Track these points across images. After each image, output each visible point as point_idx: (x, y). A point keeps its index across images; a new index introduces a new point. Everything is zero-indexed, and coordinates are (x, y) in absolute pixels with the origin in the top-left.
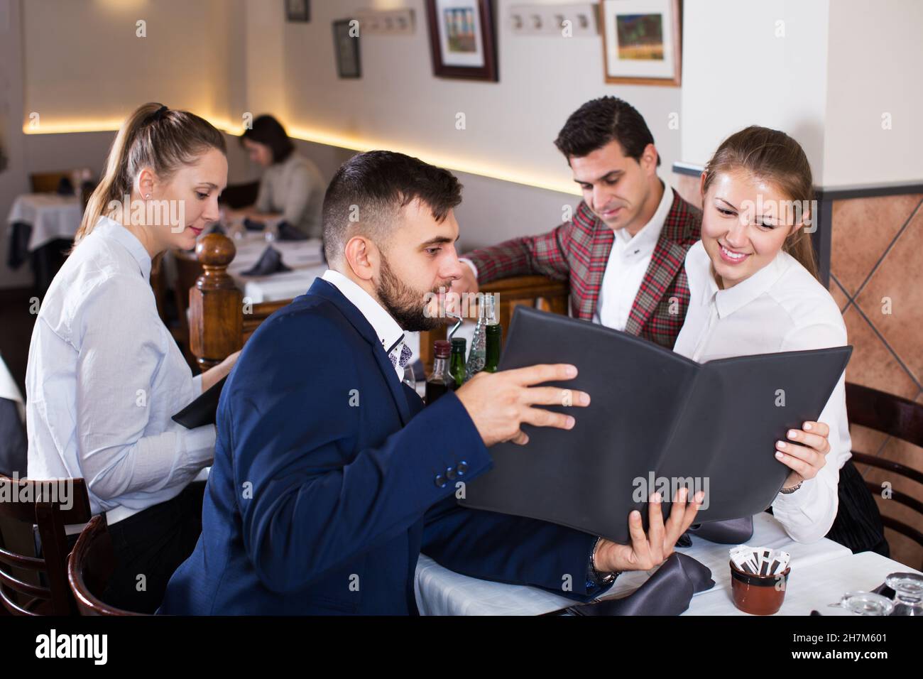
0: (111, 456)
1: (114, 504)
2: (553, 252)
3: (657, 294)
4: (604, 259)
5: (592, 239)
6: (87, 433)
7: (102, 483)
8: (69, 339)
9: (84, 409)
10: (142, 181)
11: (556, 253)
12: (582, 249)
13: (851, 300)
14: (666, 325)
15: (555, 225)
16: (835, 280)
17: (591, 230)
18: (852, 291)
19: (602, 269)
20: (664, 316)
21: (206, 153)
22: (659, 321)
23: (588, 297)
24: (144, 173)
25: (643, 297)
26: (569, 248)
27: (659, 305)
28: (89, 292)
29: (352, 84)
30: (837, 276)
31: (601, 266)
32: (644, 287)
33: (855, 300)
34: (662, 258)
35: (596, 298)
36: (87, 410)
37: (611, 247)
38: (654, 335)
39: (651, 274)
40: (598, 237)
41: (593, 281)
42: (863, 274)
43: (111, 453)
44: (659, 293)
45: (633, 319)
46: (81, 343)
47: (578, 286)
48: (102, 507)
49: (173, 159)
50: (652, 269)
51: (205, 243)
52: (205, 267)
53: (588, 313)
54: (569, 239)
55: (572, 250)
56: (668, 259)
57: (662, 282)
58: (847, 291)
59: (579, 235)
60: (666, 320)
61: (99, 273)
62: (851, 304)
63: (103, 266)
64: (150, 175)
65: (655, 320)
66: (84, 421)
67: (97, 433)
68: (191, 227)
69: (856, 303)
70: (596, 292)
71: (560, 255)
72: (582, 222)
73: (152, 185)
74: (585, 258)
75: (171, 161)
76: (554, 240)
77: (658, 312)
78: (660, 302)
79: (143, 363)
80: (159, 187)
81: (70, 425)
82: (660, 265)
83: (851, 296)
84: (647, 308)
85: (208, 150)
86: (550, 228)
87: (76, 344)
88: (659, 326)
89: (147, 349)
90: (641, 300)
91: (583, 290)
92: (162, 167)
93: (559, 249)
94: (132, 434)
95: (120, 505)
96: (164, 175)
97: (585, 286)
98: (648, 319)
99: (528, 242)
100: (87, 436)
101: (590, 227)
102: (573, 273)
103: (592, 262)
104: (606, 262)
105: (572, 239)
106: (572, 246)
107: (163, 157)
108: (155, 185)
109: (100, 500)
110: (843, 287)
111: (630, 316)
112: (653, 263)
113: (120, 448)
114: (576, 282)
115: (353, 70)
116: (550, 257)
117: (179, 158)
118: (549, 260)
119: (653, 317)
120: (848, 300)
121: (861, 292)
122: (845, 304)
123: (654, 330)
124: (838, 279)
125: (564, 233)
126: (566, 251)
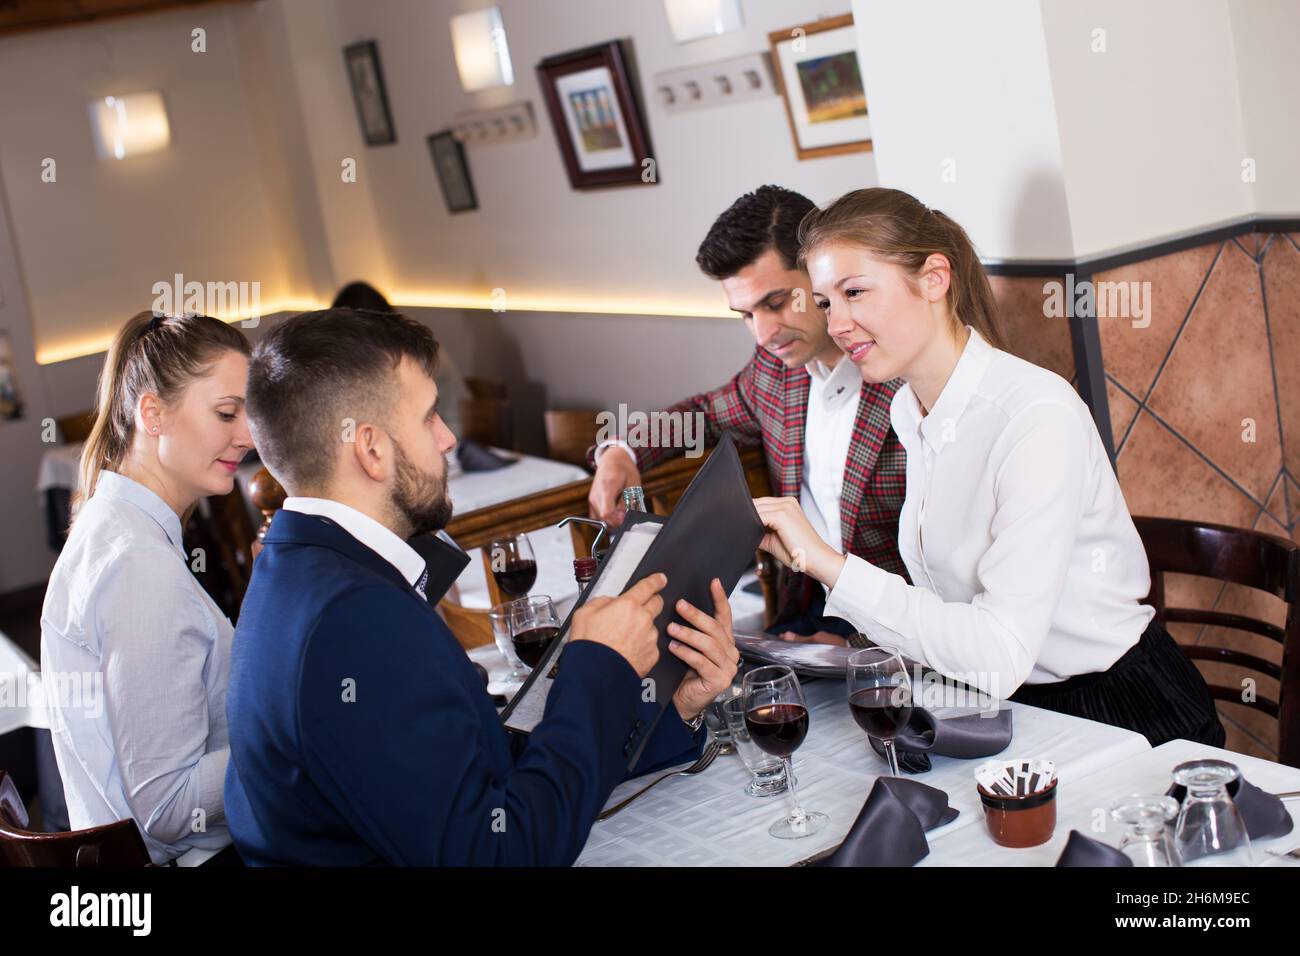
0: (166, 786)
1: (184, 848)
2: (736, 410)
3: (875, 443)
4: (801, 409)
5: (783, 383)
6: (130, 761)
7: (162, 823)
8: (83, 643)
9: (120, 731)
10: (145, 410)
11: (739, 412)
12: (772, 399)
13: (1142, 405)
14: (894, 482)
15: (734, 373)
16: (1114, 382)
17: (779, 372)
18: (1141, 393)
19: (801, 421)
20: (890, 470)
21: (220, 358)
22: (883, 479)
23: (789, 463)
24: (144, 399)
25: (858, 450)
26: (754, 400)
27: (880, 457)
28: (97, 577)
29: (467, 219)
30: (1115, 375)
31: (799, 418)
32: (857, 437)
33: (1146, 404)
34: (875, 393)
35: (801, 462)
36: (124, 732)
37: (808, 390)
38: (881, 498)
39: (864, 418)
40: (788, 380)
41: (793, 440)
42: (1152, 367)
43: (166, 782)
44: (878, 441)
45: (849, 482)
46: (100, 644)
47: (775, 449)
48: (169, 853)
49: (178, 372)
50: (864, 410)
51: (258, 480)
52: (265, 512)
53: (793, 484)
54: (752, 388)
55: (758, 403)
56: (883, 393)
57: (879, 426)
58: (1132, 393)
59: (764, 381)
60: (893, 475)
61: (108, 549)
62: (1142, 410)
63: (112, 539)
64: (153, 401)
65: (878, 479)
66: (123, 747)
67: (142, 759)
68: (219, 460)
69: (1150, 408)
70: (798, 455)
71: (746, 412)
72: (765, 362)
73: (157, 414)
74: (778, 410)
75: (176, 376)
76: (735, 392)
77: (882, 466)
78: (881, 452)
79: (187, 657)
80: (167, 413)
81: (106, 755)
82: (873, 404)
83: (1141, 400)
84: (865, 464)
85: (223, 354)
86: (727, 379)
87: (93, 646)
88: (884, 485)
89: (188, 639)
90: (856, 454)
91: (782, 455)
92: (167, 387)
93: (743, 404)
94: (189, 752)
95: (193, 847)
96: (170, 397)
97: (784, 449)
98: (869, 478)
99: (702, 403)
100: (130, 765)
101: (777, 368)
102: (766, 435)
103: (787, 414)
104: (805, 411)
105: (757, 387)
106: (758, 397)
107: (165, 373)
108: (162, 412)
109: (165, 846)
110: (1127, 388)
111: (845, 479)
112: (864, 402)
113: (176, 774)
114: (771, 445)
115: (467, 201)
116: (733, 417)
117: (187, 370)
118: (732, 420)
119: (875, 475)
120: (1137, 406)
121: (1153, 391)
122: (1134, 412)
123: (879, 492)
124: (1118, 381)
125: (746, 382)
126: (752, 406)
